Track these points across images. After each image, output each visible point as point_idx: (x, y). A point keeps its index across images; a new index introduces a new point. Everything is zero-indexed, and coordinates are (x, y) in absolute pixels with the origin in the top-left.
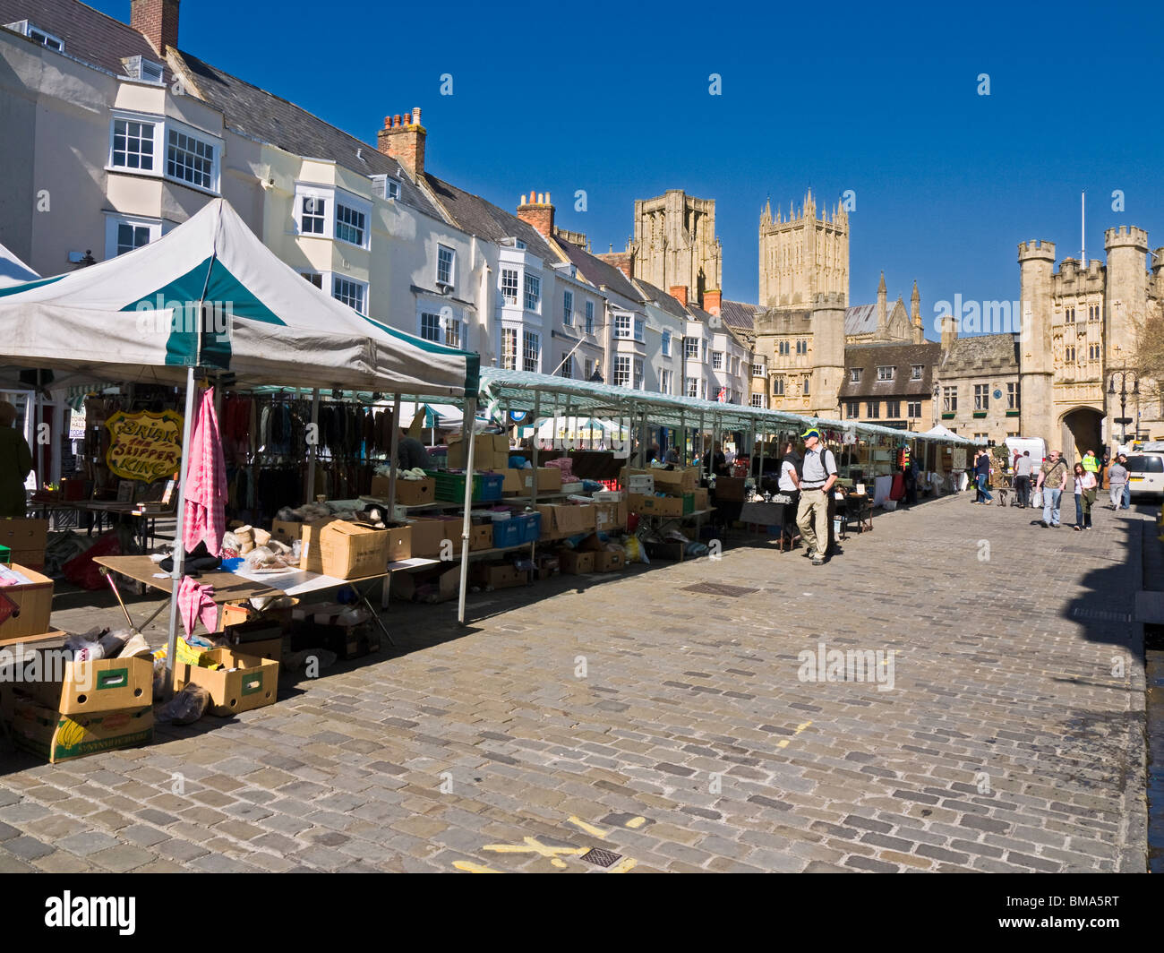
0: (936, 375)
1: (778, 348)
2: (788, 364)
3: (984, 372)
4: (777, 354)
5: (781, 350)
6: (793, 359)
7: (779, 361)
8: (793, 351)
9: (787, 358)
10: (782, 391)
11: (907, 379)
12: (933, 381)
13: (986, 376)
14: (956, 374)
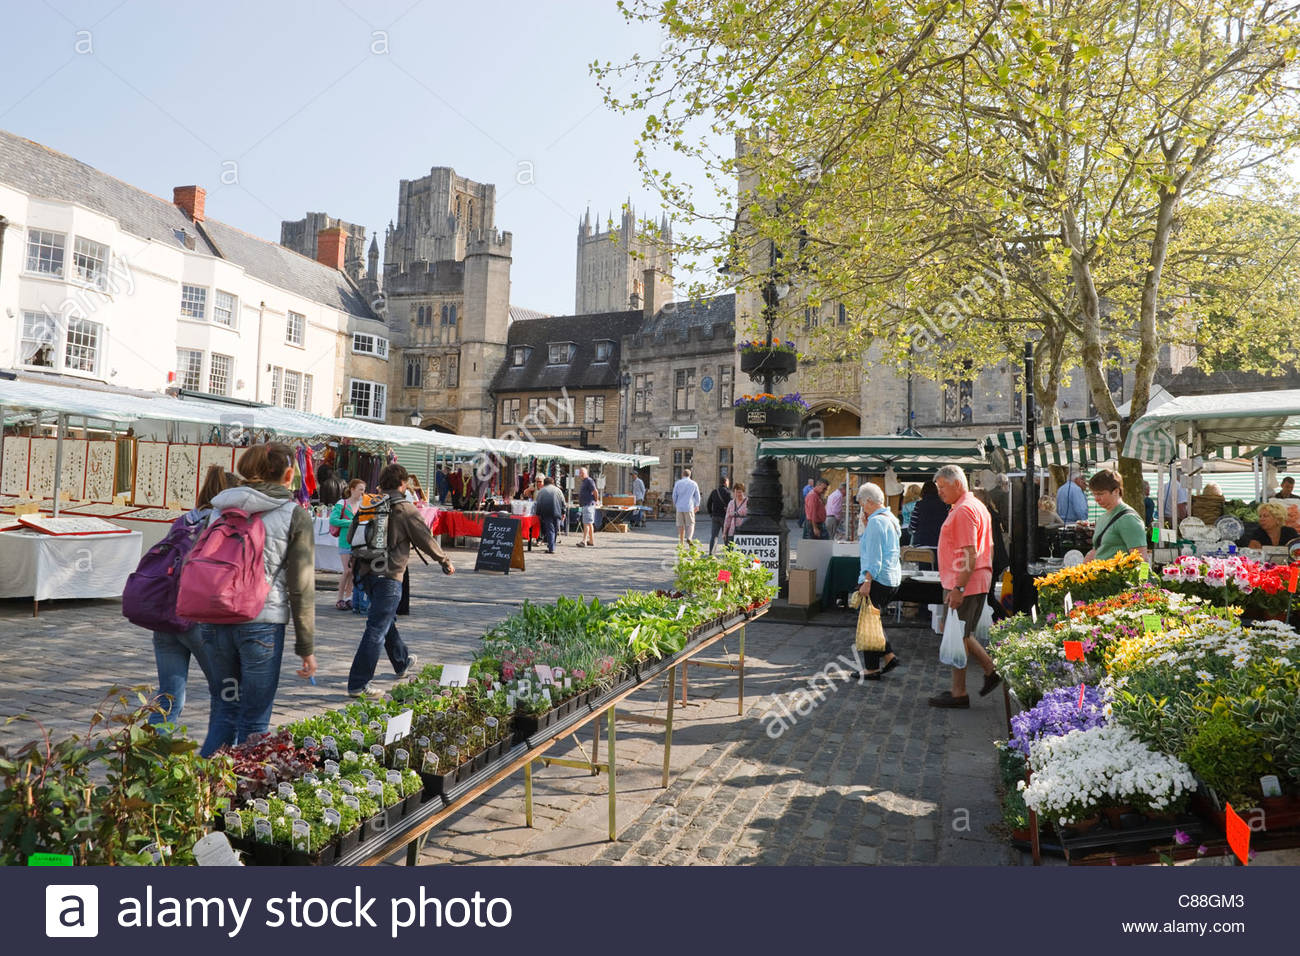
0: (625, 356)
1: (415, 314)
2: (428, 339)
3: (690, 348)
4: (414, 325)
5: (421, 317)
6: (436, 333)
7: (416, 334)
8: (437, 320)
9: (428, 332)
10: (417, 384)
11: (589, 362)
12: (621, 364)
13: (692, 355)
14: (651, 353)
